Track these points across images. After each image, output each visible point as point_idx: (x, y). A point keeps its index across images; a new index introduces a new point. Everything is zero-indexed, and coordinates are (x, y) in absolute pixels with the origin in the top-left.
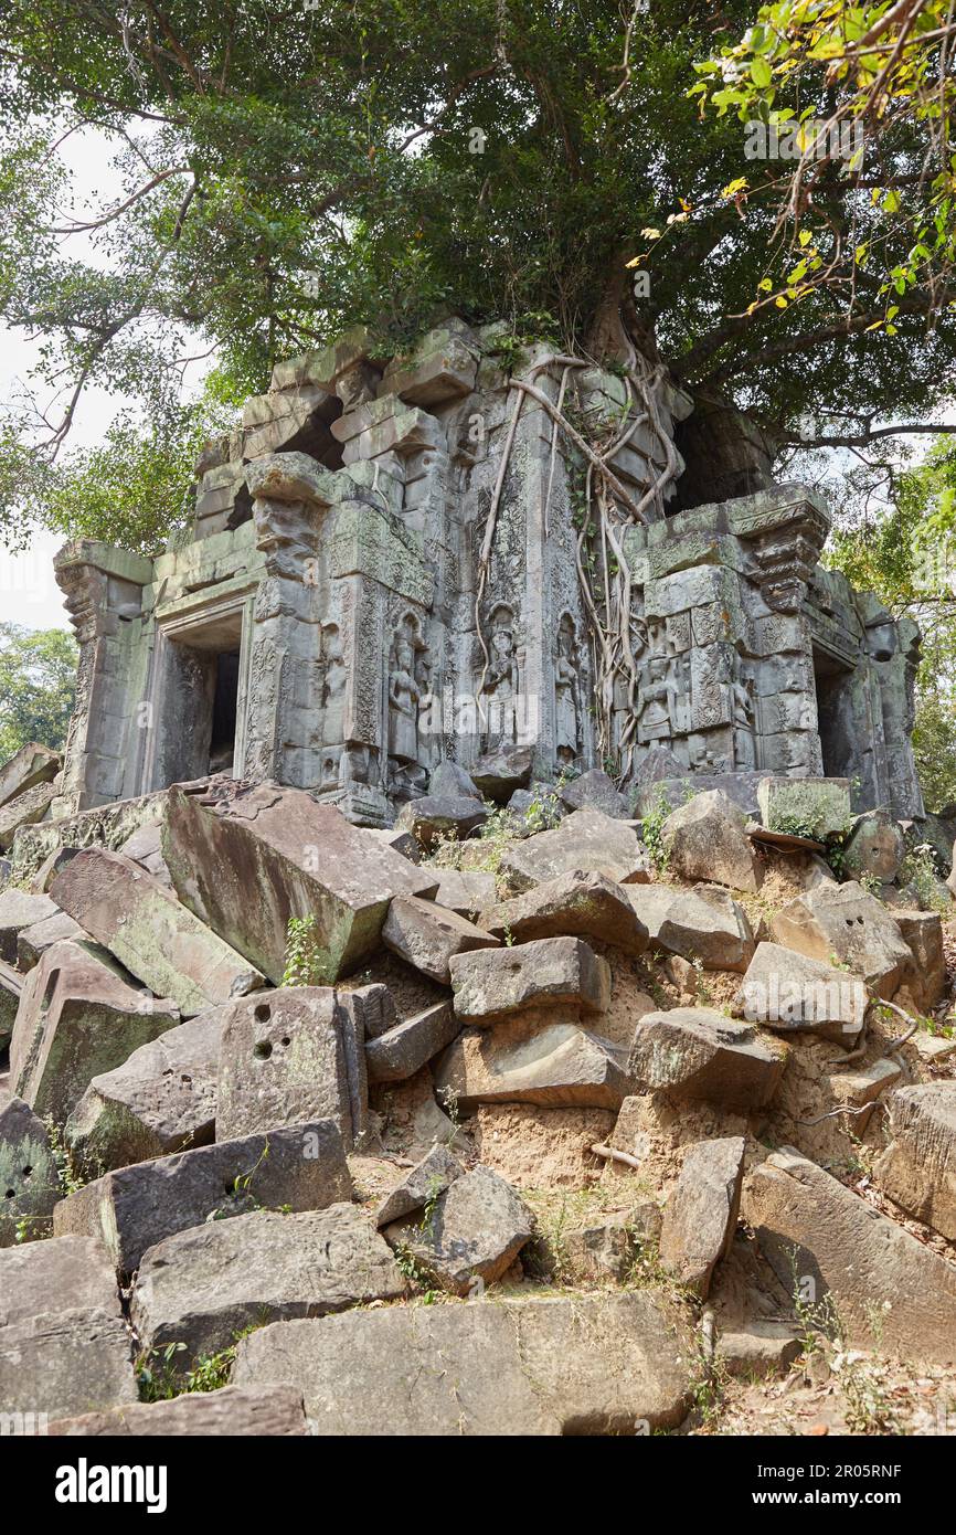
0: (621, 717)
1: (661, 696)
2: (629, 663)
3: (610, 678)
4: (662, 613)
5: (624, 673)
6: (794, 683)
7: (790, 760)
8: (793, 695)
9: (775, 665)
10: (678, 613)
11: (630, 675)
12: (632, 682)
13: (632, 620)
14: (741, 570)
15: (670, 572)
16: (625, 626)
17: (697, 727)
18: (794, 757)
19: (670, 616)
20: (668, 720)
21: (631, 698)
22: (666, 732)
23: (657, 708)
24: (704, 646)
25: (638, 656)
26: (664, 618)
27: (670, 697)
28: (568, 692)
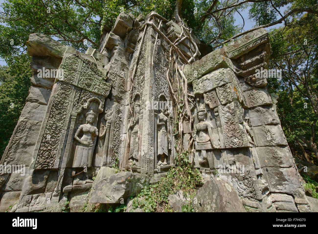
0: (187, 137)
1: (204, 128)
2: (189, 113)
3: (182, 120)
4: (201, 92)
5: (187, 117)
6: (273, 120)
7: (281, 163)
8: (273, 126)
9: (258, 111)
10: (209, 91)
11: (189, 118)
12: (190, 121)
13: (189, 96)
14: (235, 71)
15: (203, 75)
16: (186, 99)
17: (228, 147)
18: (284, 162)
19: (205, 93)
20: (210, 140)
21: (190, 128)
22: (210, 147)
23: (203, 134)
24: (225, 105)
25: (192, 111)
26: (203, 94)
27: (209, 130)
28: (163, 128)
